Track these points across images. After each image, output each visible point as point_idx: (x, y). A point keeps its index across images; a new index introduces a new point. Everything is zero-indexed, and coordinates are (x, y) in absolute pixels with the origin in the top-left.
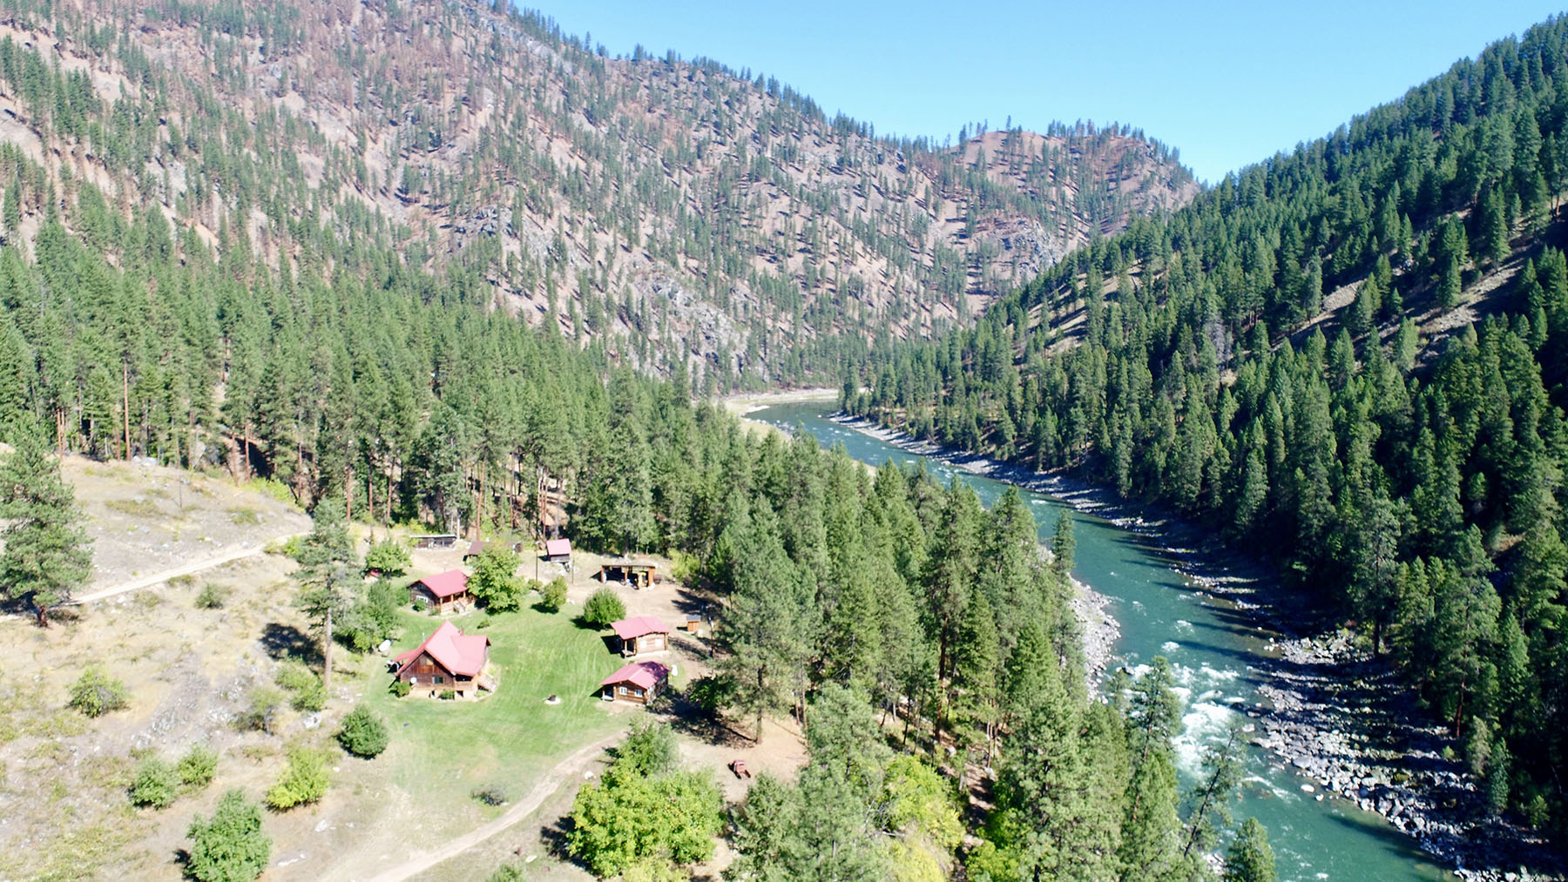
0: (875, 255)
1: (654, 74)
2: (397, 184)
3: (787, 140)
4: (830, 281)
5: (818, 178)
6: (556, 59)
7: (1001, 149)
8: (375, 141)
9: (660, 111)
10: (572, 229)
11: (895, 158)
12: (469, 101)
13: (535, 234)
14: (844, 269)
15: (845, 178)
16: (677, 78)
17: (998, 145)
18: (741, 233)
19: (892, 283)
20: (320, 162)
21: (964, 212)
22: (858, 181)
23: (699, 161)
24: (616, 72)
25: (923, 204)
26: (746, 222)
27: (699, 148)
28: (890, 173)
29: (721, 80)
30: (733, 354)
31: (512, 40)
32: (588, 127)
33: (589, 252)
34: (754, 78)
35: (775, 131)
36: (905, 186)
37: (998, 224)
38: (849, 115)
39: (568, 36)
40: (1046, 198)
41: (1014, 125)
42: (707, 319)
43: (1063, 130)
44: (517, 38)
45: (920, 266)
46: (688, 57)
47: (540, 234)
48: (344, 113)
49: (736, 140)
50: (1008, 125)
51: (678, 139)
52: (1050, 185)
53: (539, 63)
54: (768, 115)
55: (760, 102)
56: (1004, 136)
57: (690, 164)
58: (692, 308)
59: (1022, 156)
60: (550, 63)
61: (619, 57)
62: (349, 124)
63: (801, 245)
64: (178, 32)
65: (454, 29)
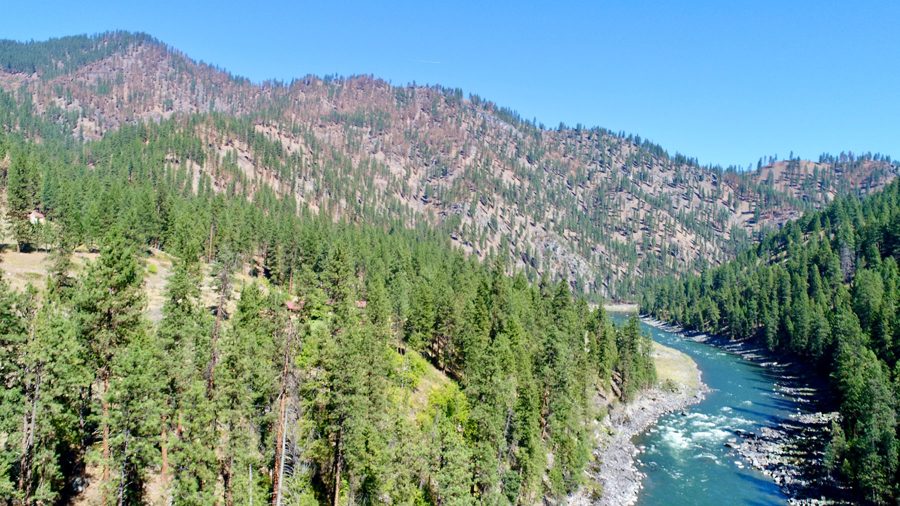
0: (689, 232)
1: (569, 137)
2: (422, 194)
3: (643, 169)
4: (657, 246)
5: (660, 190)
6: (514, 131)
7: (785, 171)
8: (415, 174)
9: (570, 156)
10: (503, 214)
11: (711, 177)
12: (464, 153)
13: (482, 216)
14: (667, 239)
15: (678, 189)
16: (581, 138)
17: (783, 169)
18: (608, 219)
19: (698, 248)
20: (386, 183)
21: (754, 208)
22: (685, 191)
23: (588, 182)
24: (548, 137)
25: (727, 204)
26: (611, 214)
27: (589, 174)
28: (707, 187)
29: (606, 138)
30: (586, 282)
31: (492, 123)
32: (527, 165)
33: (511, 225)
34: (627, 136)
35: (636, 164)
36: (715, 194)
37: (776, 214)
38: (683, 154)
39: (524, 120)
40: (813, 200)
41: (795, 156)
42: (573, 262)
43: (831, 159)
44: (495, 122)
45: (720, 239)
46: (589, 127)
47: (483, 216)
48: (402, 160)
49: (612, 170)
50: (791, 157)
51: (578, 170)
52: (817, 192)
53: (505, 133)
54: (632, 155)
55: (628, 149)
56: (787, 164)
57: (583, 183)
58: (565, 256)
59: (799, 175)
60: (511, 133)
61: (551, 129)
62: (404, 165)
63: (642, 226)
64: (335, 126)
65: (463, 119)
